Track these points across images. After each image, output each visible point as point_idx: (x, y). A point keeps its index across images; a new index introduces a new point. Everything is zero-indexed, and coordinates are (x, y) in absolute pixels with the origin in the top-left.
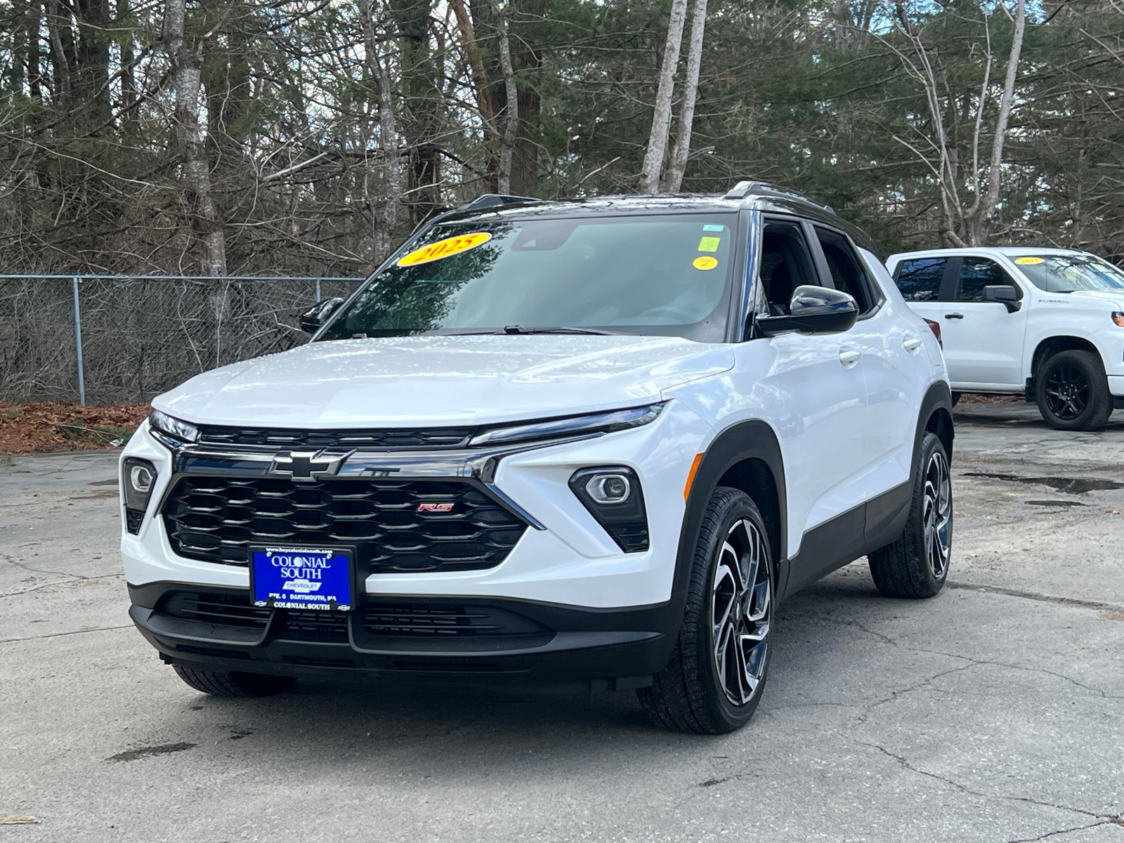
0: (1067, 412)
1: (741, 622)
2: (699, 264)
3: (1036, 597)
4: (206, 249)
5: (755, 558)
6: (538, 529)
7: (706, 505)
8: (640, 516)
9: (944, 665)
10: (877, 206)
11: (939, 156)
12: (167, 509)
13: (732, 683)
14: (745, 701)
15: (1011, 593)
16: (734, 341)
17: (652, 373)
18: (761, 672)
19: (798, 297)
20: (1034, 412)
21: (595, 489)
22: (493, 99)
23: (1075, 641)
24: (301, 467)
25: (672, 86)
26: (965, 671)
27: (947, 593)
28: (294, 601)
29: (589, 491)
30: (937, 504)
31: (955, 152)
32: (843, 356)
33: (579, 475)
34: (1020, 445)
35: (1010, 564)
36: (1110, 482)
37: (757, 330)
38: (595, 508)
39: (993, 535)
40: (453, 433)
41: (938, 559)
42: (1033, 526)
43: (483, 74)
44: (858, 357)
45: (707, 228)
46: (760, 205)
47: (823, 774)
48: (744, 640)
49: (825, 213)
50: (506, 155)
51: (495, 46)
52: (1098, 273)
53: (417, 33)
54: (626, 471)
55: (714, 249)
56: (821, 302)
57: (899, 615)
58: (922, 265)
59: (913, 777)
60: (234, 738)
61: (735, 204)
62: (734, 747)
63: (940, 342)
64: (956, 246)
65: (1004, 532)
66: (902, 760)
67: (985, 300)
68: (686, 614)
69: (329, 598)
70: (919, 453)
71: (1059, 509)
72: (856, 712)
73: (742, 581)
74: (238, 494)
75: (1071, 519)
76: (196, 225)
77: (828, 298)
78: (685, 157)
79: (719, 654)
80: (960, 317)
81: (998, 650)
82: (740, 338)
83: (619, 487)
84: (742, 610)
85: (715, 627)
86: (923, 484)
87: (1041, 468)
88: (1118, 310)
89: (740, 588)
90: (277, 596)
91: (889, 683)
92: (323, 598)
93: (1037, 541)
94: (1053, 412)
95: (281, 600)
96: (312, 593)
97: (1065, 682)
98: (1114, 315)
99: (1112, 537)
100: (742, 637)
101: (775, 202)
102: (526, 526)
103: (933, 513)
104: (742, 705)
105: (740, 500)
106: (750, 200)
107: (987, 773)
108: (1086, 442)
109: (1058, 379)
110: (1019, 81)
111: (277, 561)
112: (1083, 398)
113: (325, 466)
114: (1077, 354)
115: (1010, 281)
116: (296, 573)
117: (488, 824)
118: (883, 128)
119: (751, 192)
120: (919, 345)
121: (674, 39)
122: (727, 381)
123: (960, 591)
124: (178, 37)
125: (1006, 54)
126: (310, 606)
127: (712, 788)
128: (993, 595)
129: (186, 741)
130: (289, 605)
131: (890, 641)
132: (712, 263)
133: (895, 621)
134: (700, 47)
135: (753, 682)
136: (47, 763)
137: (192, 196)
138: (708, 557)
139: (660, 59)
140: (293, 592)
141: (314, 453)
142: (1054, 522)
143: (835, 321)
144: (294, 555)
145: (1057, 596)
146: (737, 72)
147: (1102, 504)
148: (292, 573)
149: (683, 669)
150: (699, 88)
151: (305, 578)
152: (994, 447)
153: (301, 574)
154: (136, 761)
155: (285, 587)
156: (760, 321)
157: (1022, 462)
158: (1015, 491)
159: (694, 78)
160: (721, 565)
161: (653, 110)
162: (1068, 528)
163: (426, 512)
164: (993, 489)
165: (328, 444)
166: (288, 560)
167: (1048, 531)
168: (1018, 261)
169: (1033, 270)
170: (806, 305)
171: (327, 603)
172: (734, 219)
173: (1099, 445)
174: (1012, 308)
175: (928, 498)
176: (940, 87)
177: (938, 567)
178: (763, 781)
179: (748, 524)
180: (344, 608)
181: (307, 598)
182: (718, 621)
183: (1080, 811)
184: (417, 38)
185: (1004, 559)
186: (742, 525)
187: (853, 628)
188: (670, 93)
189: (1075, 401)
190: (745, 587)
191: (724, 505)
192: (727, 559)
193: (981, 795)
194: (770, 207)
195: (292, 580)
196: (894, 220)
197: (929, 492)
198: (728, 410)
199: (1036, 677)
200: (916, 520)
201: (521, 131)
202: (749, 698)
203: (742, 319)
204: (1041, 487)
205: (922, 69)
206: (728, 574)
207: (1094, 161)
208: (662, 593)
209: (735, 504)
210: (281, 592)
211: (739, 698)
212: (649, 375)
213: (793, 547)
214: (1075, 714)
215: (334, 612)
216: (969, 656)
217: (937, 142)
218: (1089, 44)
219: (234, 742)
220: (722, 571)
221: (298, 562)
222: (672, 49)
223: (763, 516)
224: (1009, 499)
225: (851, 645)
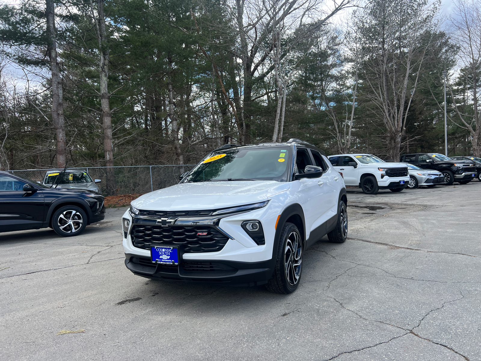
0: (369, 190)
1: (293, 261)
2: (279, 160)
3: (370, 242)
4: (179, 159)
5: (297, 242)
6: (232, 239)
7: (282, 229)
8: (262, 234)
9: (349, 266)
10: (323, 146)
11: (337, 135)
12: (131, 233)
13: (291, 279)
14: (295, 283)
15: (363, 241)
16: (289, 181)
17: (269, 191)
18: (299, 274)
19: (307, 168)
20: (361, 190)
21: (249, 227)
22: (240, 125)
23: (383, 257)
24: (164, 222)
25: (278, 121)
26: (355, 268)
27: (347, 241)
28: (163, 261)
29: (247, 227)
30: (344, 218)
31: (340, 134)
32: (319, 183)
33: (244, 223)
34: (359, 198)
35: (362, 232)
36: (381, 207)
37: (295, 178)
38: (249, 232)
39: (356, 223)
40: (207, 211)
41: (345, 233)
42: (365, 220)
43: (238, 121)
44: (323, 184)
45: (282, 151)
46: (296, 145)
47: (318, 310)
48: (294, 266)
49: (313, 146)
50: (243, 137)
51: (240, 114)
52: (373, 159)
53: (224, 112)
54: (258, 222)
55: (284, 156)
56: (313, 170)
57: (335, 248)
58: (334, 158)
59: (345, 312)
60: (153, 296)
61: (289, 144)
62: (292, 299)
63: (343, 177)
64: (341, 154)
65: (359, 222)
66: (341, 304)
67: (349, 166)
68: (277, 261)
69: (172, 261)
70: (339, 206)
71: (371, 215)
72: (327, 284)
73: (293, 249)
74: (149, 230)
75: (374, 218)
76: (177, 154)
77: (315, 169)
78: (282, 136)
79: (287, 271)
80: (344, 169)
81: (363, 260)
82: (291, 180)
83: (256, 226)
84: (294, 257)
85: (285, 264)
86: (340, 214)
87: (364, 204)
88: (379, 167)
89: (293, 251)
90: (158, 260)
91: (335, 273)
92: (170, 261)
93: (367, 225)
94: (366, 190)
95: (159, 261)
96: (167, 259)
97: (383, 272)
98: (378, 168)
99: (386, 223)
100: (294, 265)
101: (301, 144)
102: (228, 239)
103: (343, 221)
104: (294, 285)
105: (292, 226)
106: (293, 144)
107: (367, 310)
108: (374, 197)
109: (366, 183)
110: (353, 119)
111: (158, 250)
112: (372, 187)
113: (170, 222)
114: (370, 177)
115: (354, 161)
116: (163, 253)
117: (216, 334)
118: (324, 129)
119: (293, 141)
120: (338, 179)
121: (279, 111)
122: (288, 192)
123: (350, 240)
124: (172, 114)
125: (350, 113)
126: (167, 263)
127: (285, 317)
128: (359, 241)
129: (140, 297)
130: (161, 263)
131: (334, 257)
132: (283, 160)
133: (335, 250)
134: (284, 113)
135: (297, 278)
136: (98, 306)
137: (176, 148)
138: (283, 244)
139: (275, 115)
140: (162, 259)
141: (167, 219)
142: (370, 219)
143: (317, 175)
144: (162, 248)
145: (375, 241)
146: (292, 118)
147: (380, 213)
148: (162, 253)
149: (276, 277)
150: (284, 122)
151: (165, 255)
152: (353, 199)
153: (164, 254)
154: (123, 305)
155: (160, 257)
156: (296, 175)
157: (360, 202)
158: (359, 210)
159: (283, 120)
160: (287, 246)
161: (274, 127)
162: (374, 221)
163: (199, 235)
164: (354, 210)
165: (172, 215)
166: (161, 250)
167: (369, 222)
168: (356, 157)
169: (359, 159)
170: (309, 171)
171: (172, 262)
172: (289, 149)
173: (377, 198)
174: (355, 167)
175: (342, 218)
176: (337, 120)
177: (345, 235)
178: (301, 313)
179: (294, 233)
180: (176, 264)
181: (166, 260)
182: (286, 262)
183: (399, 327)
184: (224, 114)
185: (360, 230)
186: (293, 233)
187: (324, 253)
188: (278, 123)
189: (370, 188)
190: (294, 251)
191: (287, 228)
192: (289, 244)
193: (367, 320)
194: (299, 145)
195: (162, 255)
196: (327, 149)
197: (342, 216)
198: (289, 200)
199: (375, 270)
200: (339, 223)
201: (246, 132)
202: (296, 283)
203: (292, 175)
204: (365, 209)
205: (332, 116)
206: (289, 248)
207: (370, 135)
208: (269, 257)
209: (290, 228)
210: (159, 259)
211: (293, 283)
212: (268, 192)
213: (307, 237)
214: (388, 284)
215: (173, 264)
216: (356, 263)
217: (336, 132)
218: (368, 110)
219: (152, 297)
220: (287, 248)
221: (163, 250)
222: (278, 113)
223: (299, 230)
224: (358, 212)
225: (324, 259)
